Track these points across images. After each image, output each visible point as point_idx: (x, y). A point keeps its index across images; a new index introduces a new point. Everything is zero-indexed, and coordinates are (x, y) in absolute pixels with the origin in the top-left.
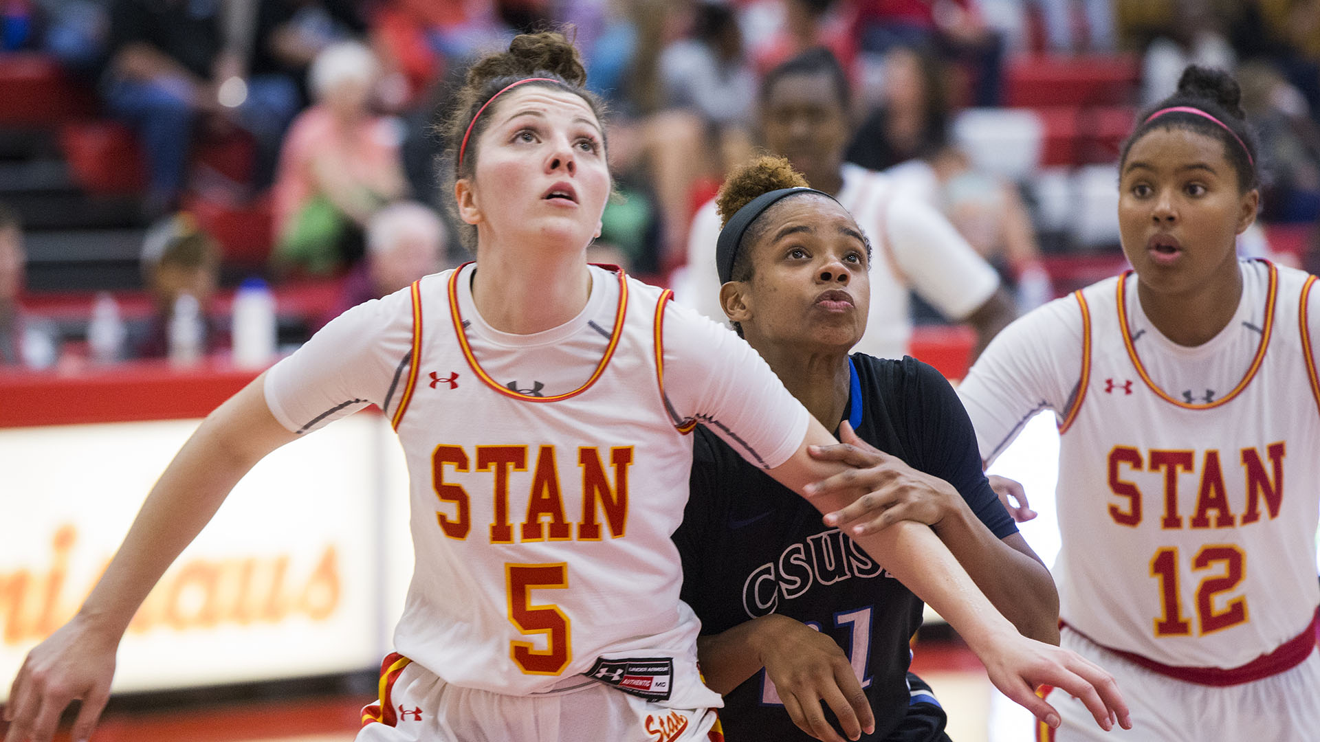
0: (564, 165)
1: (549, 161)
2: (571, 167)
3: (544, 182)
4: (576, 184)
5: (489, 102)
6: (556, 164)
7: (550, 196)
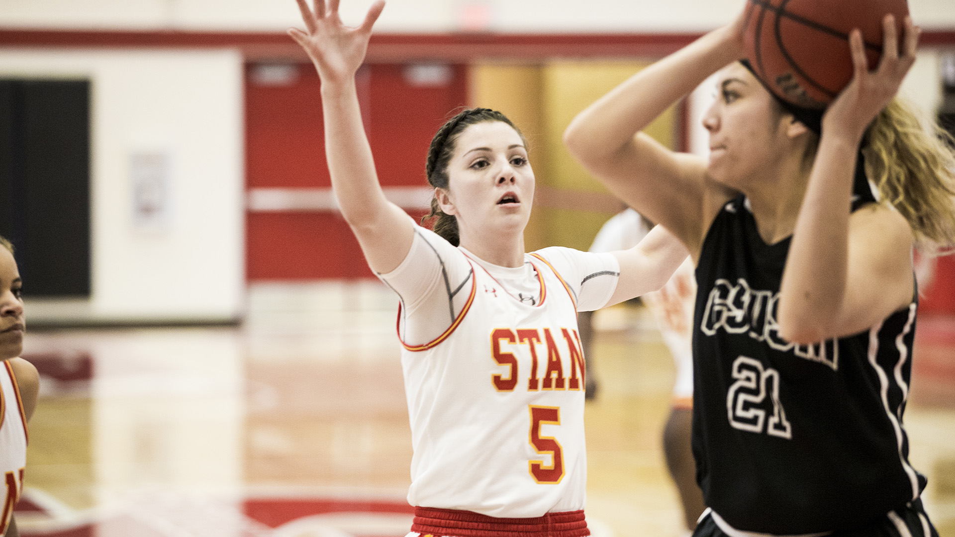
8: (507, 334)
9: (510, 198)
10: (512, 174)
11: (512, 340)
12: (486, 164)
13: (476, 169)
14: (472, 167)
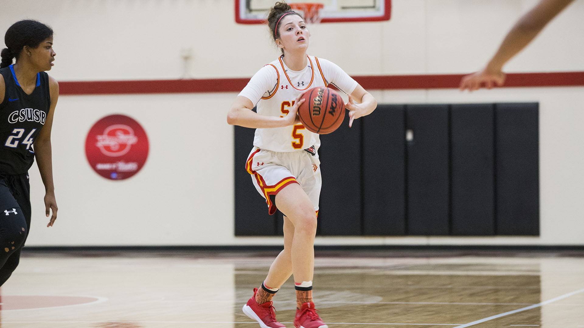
0: (300, 33)
1: (297, 33)
2: (301, 33)
3: (297, 38)
4: (303, 36)
5: (279, 21)
6: (298, 33)
7: (299, 40)
8: (287, 103)
9: (302, 39)
10: (301, 31)
11: (289, 105)
12: (292, 29)
13: (289, 31)
14: (287, 30)
